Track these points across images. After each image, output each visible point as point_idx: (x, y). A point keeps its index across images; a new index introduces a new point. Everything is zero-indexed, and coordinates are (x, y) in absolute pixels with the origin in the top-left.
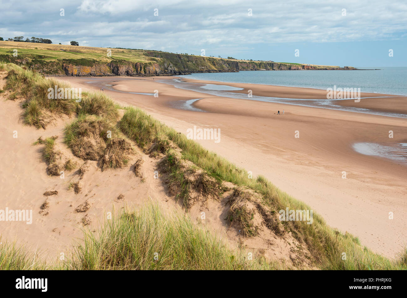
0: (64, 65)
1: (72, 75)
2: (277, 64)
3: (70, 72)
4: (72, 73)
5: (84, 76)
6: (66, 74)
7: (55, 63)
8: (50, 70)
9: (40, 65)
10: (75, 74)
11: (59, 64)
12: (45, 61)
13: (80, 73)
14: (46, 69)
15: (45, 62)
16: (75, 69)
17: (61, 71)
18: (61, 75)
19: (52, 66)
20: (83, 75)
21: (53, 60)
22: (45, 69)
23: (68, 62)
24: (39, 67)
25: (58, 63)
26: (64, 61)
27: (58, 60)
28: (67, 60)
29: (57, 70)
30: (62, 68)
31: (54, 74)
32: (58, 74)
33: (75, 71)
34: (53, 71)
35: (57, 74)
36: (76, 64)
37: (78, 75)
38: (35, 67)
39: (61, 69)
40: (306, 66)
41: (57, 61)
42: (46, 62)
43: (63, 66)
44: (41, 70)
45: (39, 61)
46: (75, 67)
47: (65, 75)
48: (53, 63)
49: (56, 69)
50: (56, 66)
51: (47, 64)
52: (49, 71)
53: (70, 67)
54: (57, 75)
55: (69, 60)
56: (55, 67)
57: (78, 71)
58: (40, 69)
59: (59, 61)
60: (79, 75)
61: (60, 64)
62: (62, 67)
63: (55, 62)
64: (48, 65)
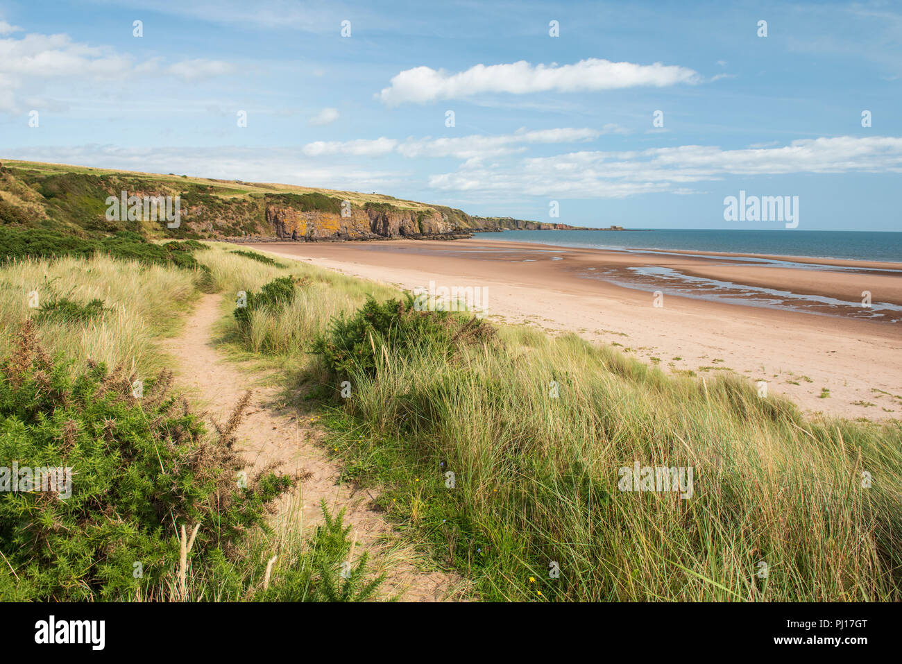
0: (272, 208)
1: (294, 238)
2: (523, 221)
3: (289, 230)
4: (295, 232)
5: (325, 239)
6: (278, 235)
7: (246, 205)
8: (233, 225)
9: (205, 208)
10: (303, 234)
11: (257, 207)
12: (217, 198)
13: (315, 231)
14: (224, 222)
15: (218, 201)
16: (301, 222)
17: (266, 227)
18: (265, 237)
19: (240, 211)
20: (323, 236)
21: (240, 197)
22: (220, 221)
23: (281, 201)
24: (202, 216)
25: (253, 203)
26: (269, 200)
27: (250, 196)
28: (279, 197)
29: (253, 224)
30: (267, 219)
31: (246, 234)
32: (257, 235)
33: (303, 230)
34: (242, 225)
35: (253, 234)
36: (301, 206)
37: (309, 239)
38: (192, 214)
39: (263, 219)
40: (559, 225)
41: (250, 200)
42: (222, 199)
43: (267, 211)
44: (209, 222)
45: (201, 198)
46: (300, 215)
47: (275, 237)
48: (240, 203)
49: (249, 222)
50: (250, 211)
51: (226, 207)
52: (230, 225)
53: (288, 215)
54: (254, 237)
55: (282, 195)
56: (247, 215)
57: (309, 225)
58: (206, 220)
59: (255, 198)
60: (312, 236)
61: (259, 207)
62: (266, 214)
63: (244, 201)
64: (227, 209)
